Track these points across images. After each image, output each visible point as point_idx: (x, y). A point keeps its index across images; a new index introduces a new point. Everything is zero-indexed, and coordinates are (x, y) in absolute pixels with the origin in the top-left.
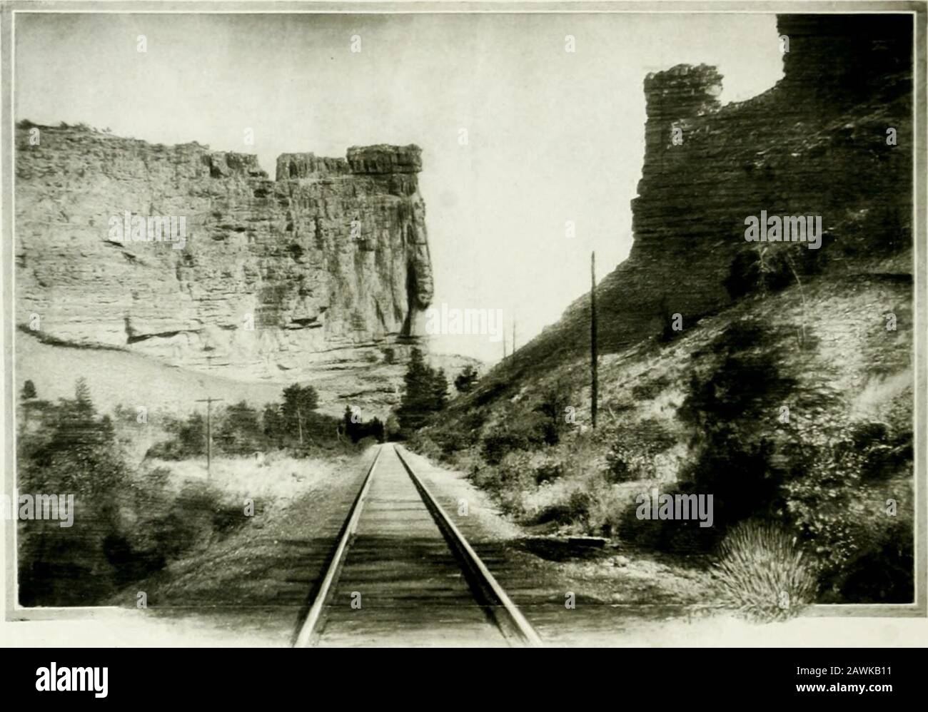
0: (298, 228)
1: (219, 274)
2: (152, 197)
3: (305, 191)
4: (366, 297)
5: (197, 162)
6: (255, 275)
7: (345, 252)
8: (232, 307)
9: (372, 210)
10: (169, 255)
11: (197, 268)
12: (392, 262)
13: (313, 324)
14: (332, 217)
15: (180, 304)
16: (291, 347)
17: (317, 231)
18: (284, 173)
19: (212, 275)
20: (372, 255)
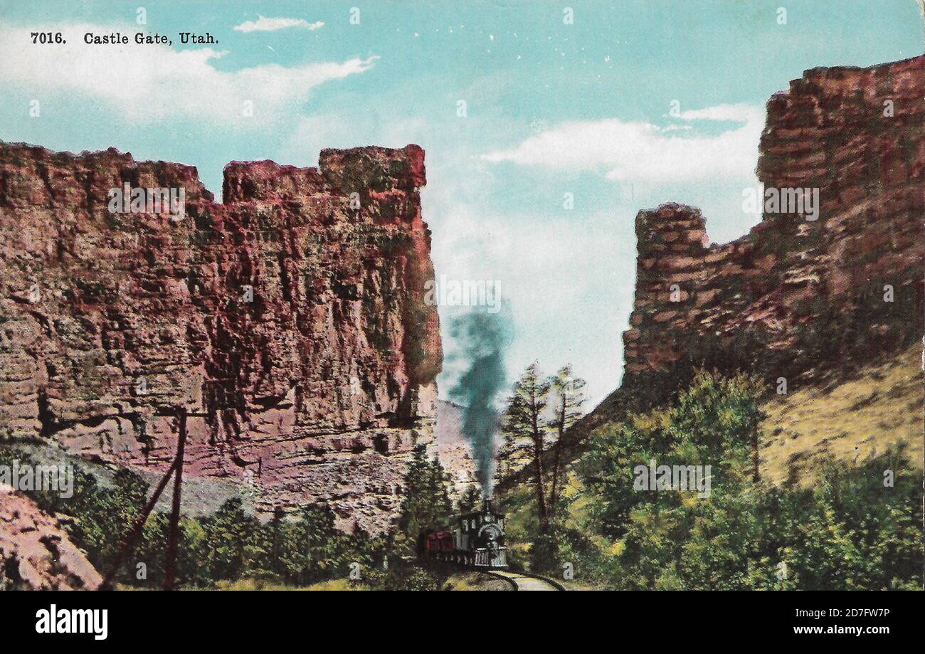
0: (258, 272)
1: (157, 339)
2: (60, 232)
3: (265, 218)
4: (350, 362)
5: (115, 180)
6: (204, 338)
7: (320, 302)
8: (175, 383)
9: (358, 241)
10: (91, 315)
11: (129, 331)
12: (385, 315)
13: (281, 403)
14: (303, 255)
15: (109, 380)
16: (252, 434)
17: (283, 274)
18: (236, 192)
19: (148, 341)
20: (357, 305)
